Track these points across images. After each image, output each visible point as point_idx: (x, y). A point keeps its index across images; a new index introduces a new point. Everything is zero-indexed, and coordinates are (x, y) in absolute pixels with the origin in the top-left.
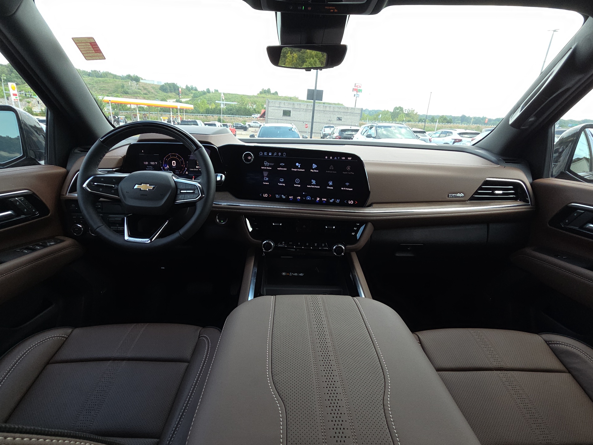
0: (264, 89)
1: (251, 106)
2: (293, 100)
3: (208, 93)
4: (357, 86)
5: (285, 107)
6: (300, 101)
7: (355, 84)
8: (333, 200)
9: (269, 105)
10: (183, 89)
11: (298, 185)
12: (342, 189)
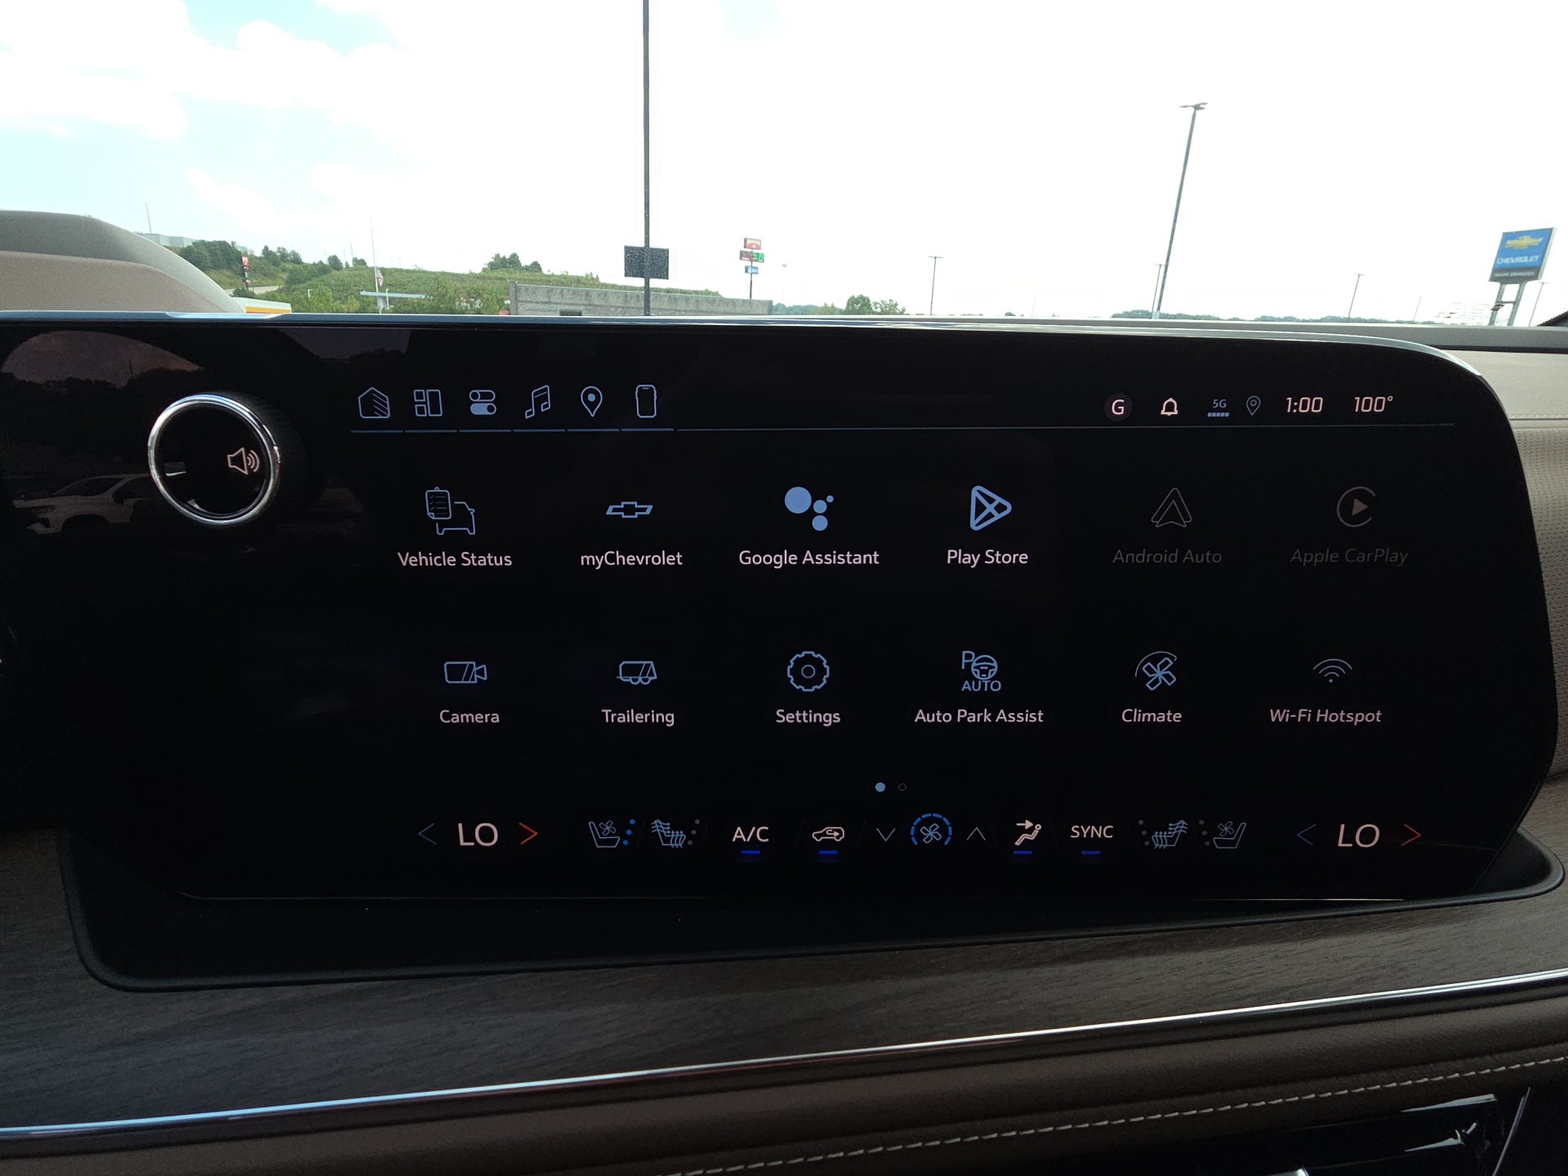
0: (501, 256)
1: (467, 302)
2: (584, 283)
3: (335, 269)
4: (750, 246)
5: (563, 301)
6: (605, 286)
7: (745, 240)
8: (1181, 826)
9: (520, 299)
10: (256, 258)
11: (814, 717)
12: (1277, 716)
